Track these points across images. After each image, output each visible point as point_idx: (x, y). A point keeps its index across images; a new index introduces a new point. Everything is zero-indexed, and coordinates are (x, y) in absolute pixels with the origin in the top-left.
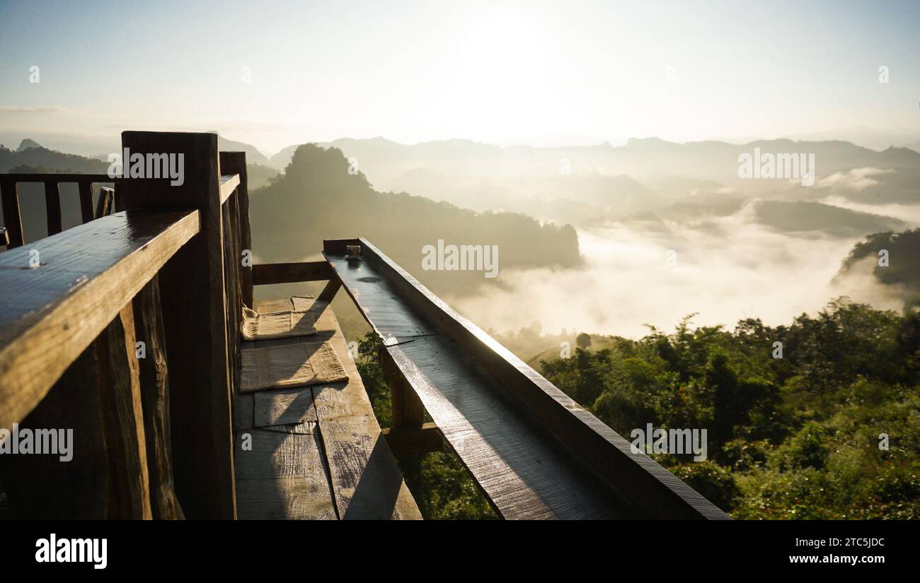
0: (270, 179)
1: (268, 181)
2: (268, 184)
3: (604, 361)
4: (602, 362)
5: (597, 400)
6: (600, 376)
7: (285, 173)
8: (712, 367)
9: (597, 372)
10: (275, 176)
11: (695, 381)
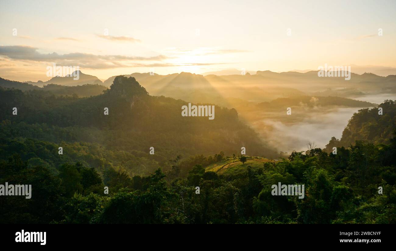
0: (104, 91)
1: (103, 92)
2: (103, 93)
3: (262, 174)
4: (261, 175)
5: (260, 193)
6: (260, 182)
7: (110, 88)
8: (318, 180)
9: (258, 180)
10: (106, 90)
11: (310, 186)
